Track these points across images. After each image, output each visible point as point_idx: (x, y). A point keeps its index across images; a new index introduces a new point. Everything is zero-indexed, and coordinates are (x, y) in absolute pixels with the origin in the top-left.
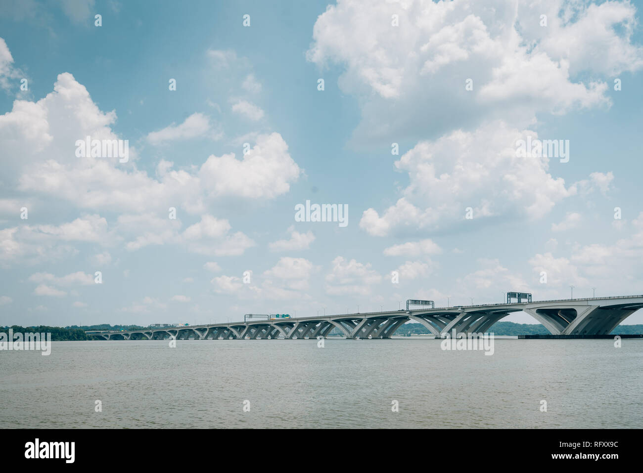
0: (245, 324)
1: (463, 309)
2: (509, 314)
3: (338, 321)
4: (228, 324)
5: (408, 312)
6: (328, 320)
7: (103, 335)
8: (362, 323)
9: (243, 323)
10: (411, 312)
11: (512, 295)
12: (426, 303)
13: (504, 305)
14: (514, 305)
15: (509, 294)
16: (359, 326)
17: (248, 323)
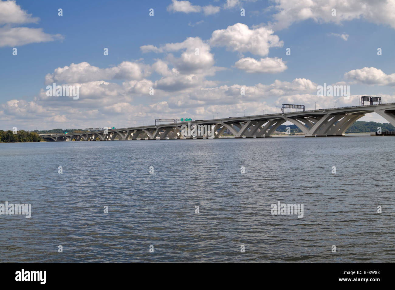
0: (155, 127)
1: (327, 111)
2: (364, 115)
3: (228, 123)
4: (143, 127)
5: (283, 115)
6: (221, 123)
7: (52, 138)
8: (247, 125)
9: (154, 126)
10: (286, 114)
11: (365, 99)
12: (298, 106)
13: (359, 107)
14: (367, 107)
15: (363, 98)
16: (244, 127)
17: (158, 126)
